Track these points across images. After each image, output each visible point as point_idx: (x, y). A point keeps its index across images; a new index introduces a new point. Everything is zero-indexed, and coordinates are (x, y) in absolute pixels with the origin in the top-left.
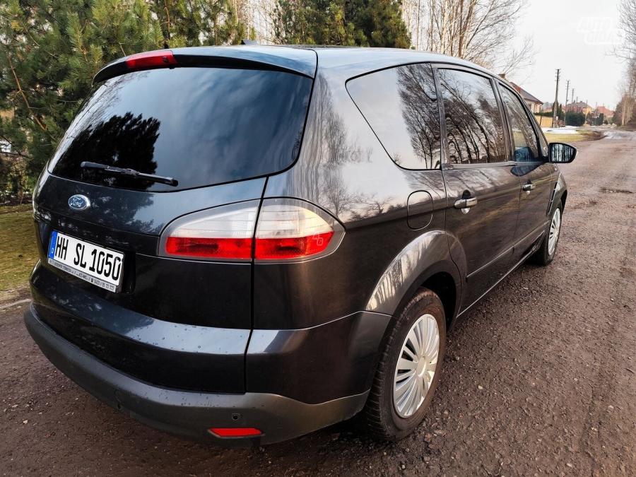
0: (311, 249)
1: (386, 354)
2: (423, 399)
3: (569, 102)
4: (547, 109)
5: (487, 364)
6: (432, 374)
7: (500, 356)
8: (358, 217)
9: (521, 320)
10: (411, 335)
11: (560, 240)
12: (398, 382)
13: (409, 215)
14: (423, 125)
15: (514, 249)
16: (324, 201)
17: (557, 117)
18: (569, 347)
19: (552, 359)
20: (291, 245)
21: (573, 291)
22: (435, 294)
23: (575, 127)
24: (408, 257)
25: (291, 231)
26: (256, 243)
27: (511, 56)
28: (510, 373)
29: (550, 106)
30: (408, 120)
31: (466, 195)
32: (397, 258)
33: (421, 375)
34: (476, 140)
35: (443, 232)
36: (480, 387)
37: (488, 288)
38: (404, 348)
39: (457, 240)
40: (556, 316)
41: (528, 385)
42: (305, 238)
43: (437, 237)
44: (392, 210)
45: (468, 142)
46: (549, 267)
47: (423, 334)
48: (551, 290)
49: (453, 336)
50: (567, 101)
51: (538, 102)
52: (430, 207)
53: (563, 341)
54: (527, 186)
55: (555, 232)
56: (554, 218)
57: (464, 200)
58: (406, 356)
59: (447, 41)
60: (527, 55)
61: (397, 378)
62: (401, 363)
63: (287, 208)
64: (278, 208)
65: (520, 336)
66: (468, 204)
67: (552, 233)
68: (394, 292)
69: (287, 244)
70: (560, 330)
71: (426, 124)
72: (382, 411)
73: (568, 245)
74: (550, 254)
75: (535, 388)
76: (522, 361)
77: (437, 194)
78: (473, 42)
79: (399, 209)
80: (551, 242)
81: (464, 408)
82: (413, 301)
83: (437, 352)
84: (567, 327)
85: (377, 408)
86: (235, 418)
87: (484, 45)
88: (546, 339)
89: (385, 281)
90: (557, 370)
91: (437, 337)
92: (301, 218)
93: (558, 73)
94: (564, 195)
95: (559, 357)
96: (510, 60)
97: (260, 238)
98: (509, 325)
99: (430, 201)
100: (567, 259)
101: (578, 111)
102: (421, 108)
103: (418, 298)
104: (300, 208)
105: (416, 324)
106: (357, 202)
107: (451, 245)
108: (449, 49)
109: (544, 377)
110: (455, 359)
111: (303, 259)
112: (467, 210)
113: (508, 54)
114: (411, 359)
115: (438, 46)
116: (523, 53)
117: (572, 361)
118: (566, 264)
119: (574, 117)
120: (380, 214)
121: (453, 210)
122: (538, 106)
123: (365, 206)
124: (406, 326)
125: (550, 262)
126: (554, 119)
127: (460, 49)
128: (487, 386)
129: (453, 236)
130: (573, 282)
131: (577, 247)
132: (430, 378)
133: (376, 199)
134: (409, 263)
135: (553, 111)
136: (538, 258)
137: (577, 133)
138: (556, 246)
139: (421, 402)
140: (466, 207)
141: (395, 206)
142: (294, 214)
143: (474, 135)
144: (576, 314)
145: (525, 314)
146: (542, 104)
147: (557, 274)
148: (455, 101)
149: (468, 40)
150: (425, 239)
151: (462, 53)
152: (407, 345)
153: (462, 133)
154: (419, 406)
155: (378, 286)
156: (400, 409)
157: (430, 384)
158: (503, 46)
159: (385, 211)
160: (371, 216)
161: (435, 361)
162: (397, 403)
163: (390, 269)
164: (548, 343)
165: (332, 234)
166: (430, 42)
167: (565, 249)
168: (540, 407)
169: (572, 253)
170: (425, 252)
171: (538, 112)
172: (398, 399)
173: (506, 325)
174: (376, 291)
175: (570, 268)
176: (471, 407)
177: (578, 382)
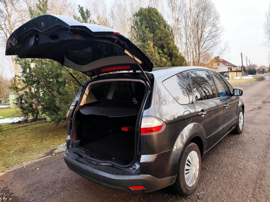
0: (157, 130)
1: (181, 164)
2: (195, 181)
3: (248, 65)
4: (239, 68)
5: (218, 170)
6: (198, 172)
7: (223, 167)
8: (167, 120)
9: (230, 154)
10: (189, 158)
11: (244, 124)
12: (186, 174)
13: (184, 118)
14: (186, 86)
15: (223, 128)
16: (158, 116)
17: (244, 72)
18: (249, 163)
19: (242, 167)
20: (150, 129)
21: (251, 143)
22: (195, 144)
23: (253, 75)
24: (185, 133)
25: (150, 125)
26: (141, 129)
27: (220, 50)
28: (227, 173)
29: (240, 67)
30: (180, 85)
31: (203, 111)
32: (182, 133)
33: (193, 172)
34: (208, 88)
35: (196, 123)
36: (216, 178)
37: (216, 142)
38: (187, 162)
39: (202, 126)
40: (244, 152)
41: (233, 176)
42: (155, 127)
43: (194, 125)
44: (178, 117)
45: (204, 90)
46: (241, 134)
47: (193, 158)
48: (242, 143)
49: (205, 161)
50: (247, 65)
51: (235, 66)
52: (191, 115)
53: (246, 161)
54: (225, 105)
55: (241, 121)
56: (240, 115)
57: (202, 113)
58: (188, 165)
59: (193, 46)
60: (227, 49)
61: (186, 172)
62: (186, 167)
63: (148, 119)
64: (146, 119)
65: (230, 160)
66: (203, 114)
67: (240, 121)
68: (182, 145)
69: (149, 129)
70: (245, 157)
71: (187, 85)
72: (182, 183)
73: (248, 126)
74: (241, 129)
75: (236, 177)
76: (231, 168)
77: (192, 111)
78: (204, 46)
79: (181, 116)
80: (240, 125)
81: (210, 185)
82: (188, 146)
83: (198, 164)
84: (248, 156)
85: (180, 182)
86: (138, 182)
87: (209, 47)
88: (240, 161)
89: (178, 140)
90: (244, 171)
91: (198, 159)
92: (153, 121)
93: (241, 54)
94: (243, 107)
95: (245, 166)
96: (220, 52)
97: (142, 128)
98: (225, 156)
99: (191, 113)
100: (248, 131)
101: (252, 68)
102: (185, 80)
103: (190, 145)
104: (152, 119)
105: (190, 154)
106: (167, 115)
107: (200, 128)
108: (195, 49)
109: (239, 173)
110: (206, 169)
111: (154, 134)
112: (203, 116)
113: (219, 49)
114: (189, 166)
115: (190, 49)
116: (225, 49)
117: (249, 167)
118: (248, 133)
119: (251, 71)
120: (174, 119)
121: (199, 116)
122: (235, 68)
123: (169, 116)
124: (187, 154)
125: (241, 132)
126: (243, 73)
127: (199, 49)
128: (218, 177)
129: (200, 125)
130: (251, 139)
131: (252, 126)
132: (197, 174)
133: (172, 114)
134: (186, 135)
135: (242, 70)
136: (236, 131)
137: (253, 78)
138: (243, 126)
139: (195, 182)
140: (203, 115)
141: (179, 116)
142: (150, 120)
143: (207, 87)
144: (251, 151)
145: (232, 152)
146: (237, 67)
147: (244, 137)
148: (196, 77)
149: (202, 45)
150: (190, 126)
151: (200, 50)
152: (188, 161)
153: (201, 87)
154: (194, 183)
155: (176, 142)
156: (187, 183)
157: (197, 176)
158: (216, 46)
159: (176, 118)
160: (171, 120)
161: (198, 167)
162: (186, 181)
163: (180, 137)
164: (240, 162)
165: (162, 125)
166: (186, 47)
167: (247, 127)
168: (237, 183)
169: (250, 128)
170: (191, 131)
171: (235, 70)
172: (187, 179)
173: (224, 156)
174: (176, 144)
175: (249, 134)
176: (213, 184)
177: (252, 175)
